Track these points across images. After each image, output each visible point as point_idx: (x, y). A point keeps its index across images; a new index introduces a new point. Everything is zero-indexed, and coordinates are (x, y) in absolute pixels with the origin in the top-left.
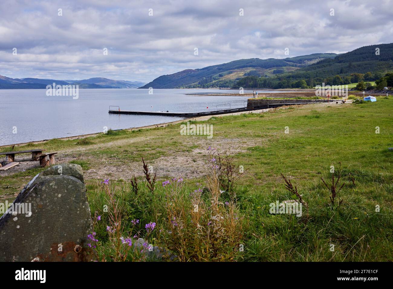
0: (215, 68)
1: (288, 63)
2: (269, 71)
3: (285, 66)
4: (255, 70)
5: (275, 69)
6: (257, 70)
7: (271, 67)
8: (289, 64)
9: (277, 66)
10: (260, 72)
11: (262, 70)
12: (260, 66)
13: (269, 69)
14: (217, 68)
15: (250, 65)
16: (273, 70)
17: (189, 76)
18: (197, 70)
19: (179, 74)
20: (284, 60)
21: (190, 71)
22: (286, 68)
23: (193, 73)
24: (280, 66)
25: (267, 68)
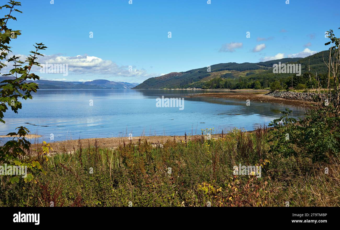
0: (197, 71)
1: (260, 66)
2: (243, 74)
3: (257, 69)
4: (230, 72)
5: (248, 72)
6: (233, 72)
7: (245, 70)
8: (261, 68)
9: (250, 69)
10: (235, 75)
11: (237, 72)
12: (235, 70)
13: (243, 72)
14: (198, 71)
15: (227, 69)
16: (246, 73)
17: (174, 78)
18: (181, 73)
19: (166, 77)
20: (258, 64)
21: (176, 73)
22: (258, 71)
23: (177, 75)
24: (253, 69)
25: (242, 71)
